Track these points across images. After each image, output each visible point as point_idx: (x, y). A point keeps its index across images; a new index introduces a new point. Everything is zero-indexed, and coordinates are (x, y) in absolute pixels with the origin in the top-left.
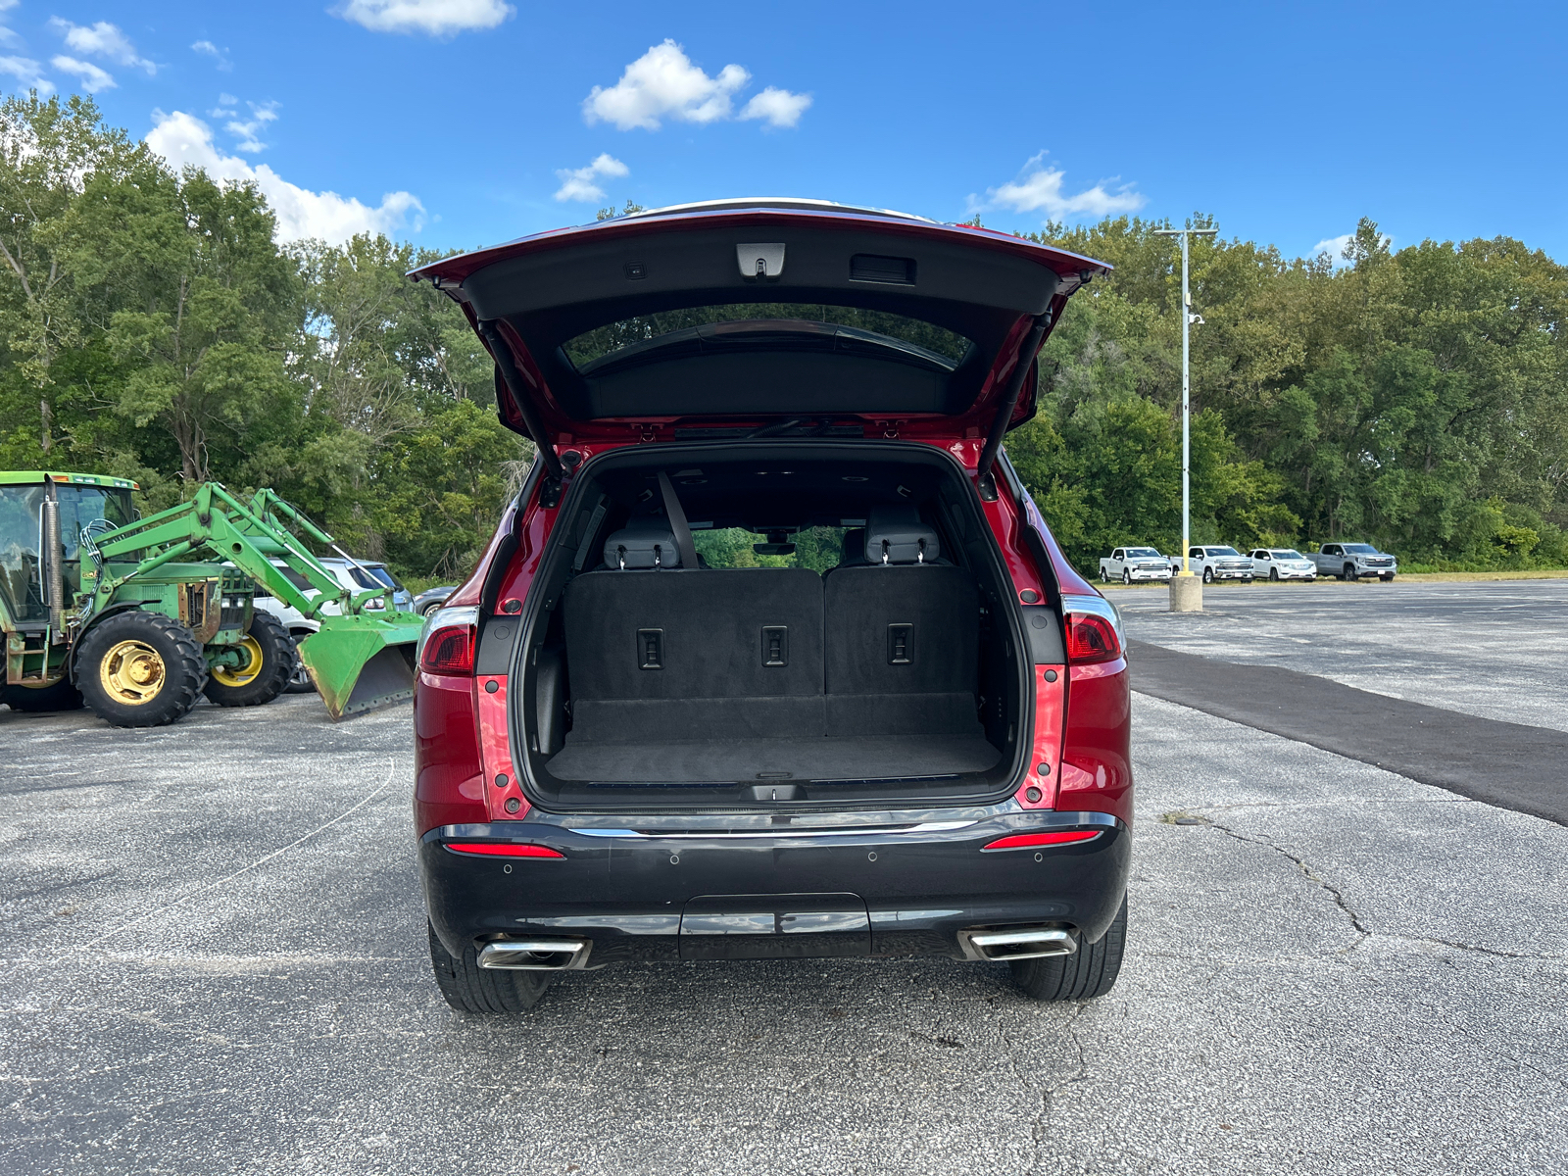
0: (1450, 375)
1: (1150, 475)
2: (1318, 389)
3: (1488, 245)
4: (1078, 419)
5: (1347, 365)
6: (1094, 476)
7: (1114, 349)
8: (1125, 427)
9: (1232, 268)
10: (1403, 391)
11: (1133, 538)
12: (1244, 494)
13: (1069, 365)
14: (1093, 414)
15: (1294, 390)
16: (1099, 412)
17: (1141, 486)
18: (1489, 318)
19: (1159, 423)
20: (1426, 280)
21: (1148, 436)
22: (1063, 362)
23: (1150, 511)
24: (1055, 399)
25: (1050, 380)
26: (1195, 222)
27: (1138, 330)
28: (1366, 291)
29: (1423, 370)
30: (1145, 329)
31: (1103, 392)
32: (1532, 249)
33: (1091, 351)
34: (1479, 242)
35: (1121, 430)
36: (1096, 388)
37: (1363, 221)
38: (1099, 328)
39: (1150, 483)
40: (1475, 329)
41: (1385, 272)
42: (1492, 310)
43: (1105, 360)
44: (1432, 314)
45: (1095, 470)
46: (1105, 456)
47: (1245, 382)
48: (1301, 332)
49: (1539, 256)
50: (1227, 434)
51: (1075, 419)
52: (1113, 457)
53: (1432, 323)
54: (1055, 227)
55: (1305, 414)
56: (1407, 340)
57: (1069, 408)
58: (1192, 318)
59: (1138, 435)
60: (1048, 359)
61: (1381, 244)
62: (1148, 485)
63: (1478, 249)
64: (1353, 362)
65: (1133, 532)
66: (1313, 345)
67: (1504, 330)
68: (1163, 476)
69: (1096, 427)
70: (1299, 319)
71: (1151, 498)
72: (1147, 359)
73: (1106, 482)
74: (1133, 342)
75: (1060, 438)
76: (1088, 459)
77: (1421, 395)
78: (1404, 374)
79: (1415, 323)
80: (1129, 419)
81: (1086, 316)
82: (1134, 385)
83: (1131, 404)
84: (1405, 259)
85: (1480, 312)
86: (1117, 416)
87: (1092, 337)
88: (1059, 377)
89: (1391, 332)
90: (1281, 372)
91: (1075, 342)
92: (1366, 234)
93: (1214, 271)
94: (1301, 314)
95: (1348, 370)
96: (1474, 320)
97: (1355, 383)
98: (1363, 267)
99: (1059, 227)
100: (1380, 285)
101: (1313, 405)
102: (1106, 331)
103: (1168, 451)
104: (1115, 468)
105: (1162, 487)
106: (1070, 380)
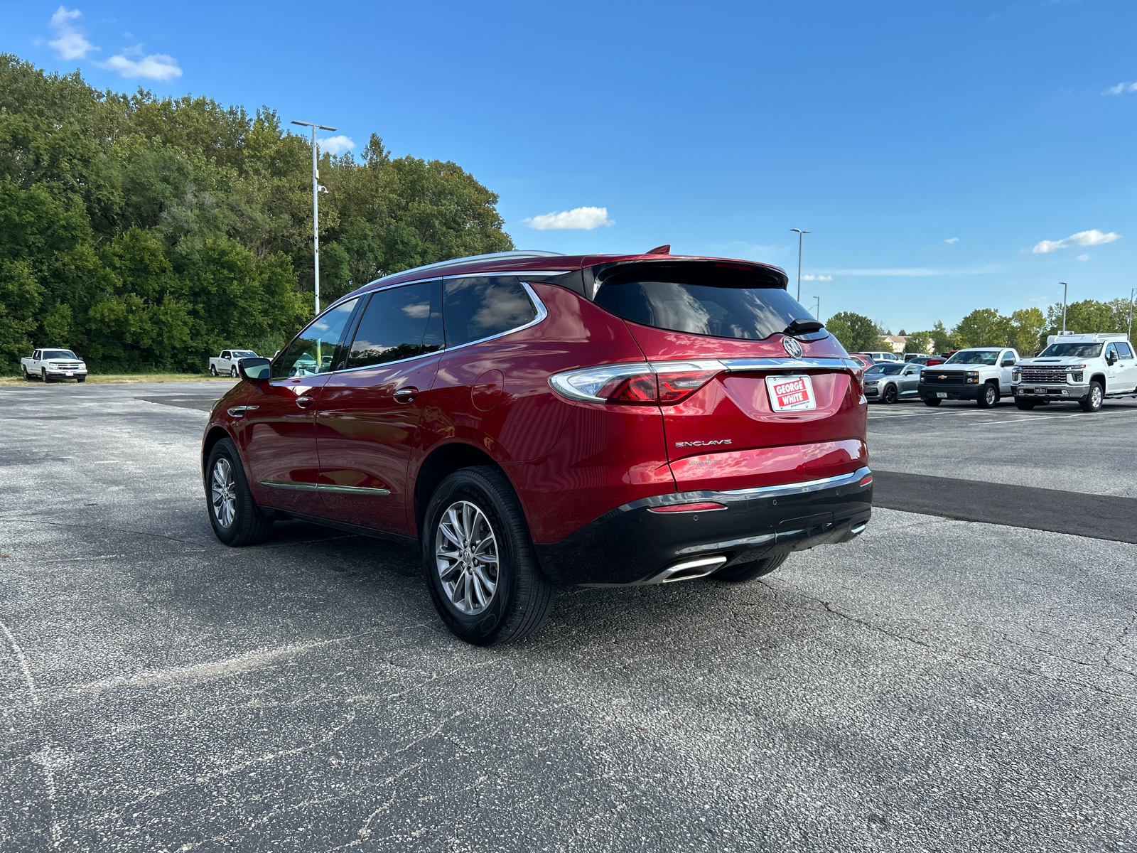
0: (428, 246)
1: (240, 297)
2: (349, 245)
3: (442, 166)
4: (182, 248)
5: (368, 232)
6: (195, 294)
7: (209, 198)
8: (220, 259)
9: (291, 151)
10: (402, 253)
11: (228, 343)
12: (301, 315)
13: (173, 206)
14: (193, 247)
15: (334, 245)
16: (198, 245)
17: (235, 306)
18: (448, 213)
19: (246, 258)
20: (411, 182)
21: (238, 267)
22: (167, 203)
23: (241, 323)
24: (161, 231)
25: (155, 216)
26: (263, 113)
27: (224, 186)
28: (377, 183)
29: (413, 241)
30: (230, 187)
31: (201, 231)
32: (467, 172)
33: (189, 197)
34: (437, 162)
35: (218, 260)
36: (195, 227)
37: (374, 136)
38: (195, 180)
39: (242, 303)
40: (440, 219)
41: (386, 173)
42: (450, 207)
43: (201, 206)
44: (416, 205)
45: (197, 290)
46: (205, 280)
47: (300, 234)
48: (336, 206)
49: (470, 178)
50: (294, 271)
51: (178, 249)
52: (212, 282)
53: (416, 211)
54: (145, 92)
55: (342, 262)
56: (401, 220)
57: (172, 240)
58: (320, 188)
59: (231, 267)
60: (154, 199)
61: (384, 154)
62: (240, 304)
63: (437, 166)
64: (371, 230)
65: (227, 339)
66: (343, 214)
67: (454, 221)
68: (250, 298)
69: (196, 257)
70: (334, 195)
71: (241, 314)
72: (232, 209)
73: (205, 299)
74: (221, 195)
75: (168, 263)
76: (191, 280)
77: (412, 257)
78: (402, 242)
79: (406, 209)
80: (223, 253)
81: (185, 170)
82: (224, 228)
83: (224, 243)
84: (399, 165)
85: (443, 208)
86: (214, 250)
87: (190, 188)
88: (164, 214)
89: (392, 213)
90: (325, 231)
91: (176, 188)
92: (376, 145)
93: (278, 152)
94: (336, 193)
95: (368, 235)
96: (440, 213)
97: (373, 244)
98: (374, 166)
99: (148, 93)
100: (385, 181)
101: (346, 256)
102: (201, 185)
103: (254, 280)
104: (214, 290)
105: (250, 306)
106: (174, 218)
